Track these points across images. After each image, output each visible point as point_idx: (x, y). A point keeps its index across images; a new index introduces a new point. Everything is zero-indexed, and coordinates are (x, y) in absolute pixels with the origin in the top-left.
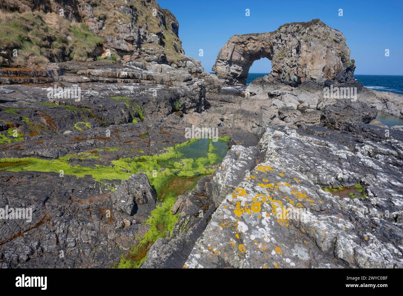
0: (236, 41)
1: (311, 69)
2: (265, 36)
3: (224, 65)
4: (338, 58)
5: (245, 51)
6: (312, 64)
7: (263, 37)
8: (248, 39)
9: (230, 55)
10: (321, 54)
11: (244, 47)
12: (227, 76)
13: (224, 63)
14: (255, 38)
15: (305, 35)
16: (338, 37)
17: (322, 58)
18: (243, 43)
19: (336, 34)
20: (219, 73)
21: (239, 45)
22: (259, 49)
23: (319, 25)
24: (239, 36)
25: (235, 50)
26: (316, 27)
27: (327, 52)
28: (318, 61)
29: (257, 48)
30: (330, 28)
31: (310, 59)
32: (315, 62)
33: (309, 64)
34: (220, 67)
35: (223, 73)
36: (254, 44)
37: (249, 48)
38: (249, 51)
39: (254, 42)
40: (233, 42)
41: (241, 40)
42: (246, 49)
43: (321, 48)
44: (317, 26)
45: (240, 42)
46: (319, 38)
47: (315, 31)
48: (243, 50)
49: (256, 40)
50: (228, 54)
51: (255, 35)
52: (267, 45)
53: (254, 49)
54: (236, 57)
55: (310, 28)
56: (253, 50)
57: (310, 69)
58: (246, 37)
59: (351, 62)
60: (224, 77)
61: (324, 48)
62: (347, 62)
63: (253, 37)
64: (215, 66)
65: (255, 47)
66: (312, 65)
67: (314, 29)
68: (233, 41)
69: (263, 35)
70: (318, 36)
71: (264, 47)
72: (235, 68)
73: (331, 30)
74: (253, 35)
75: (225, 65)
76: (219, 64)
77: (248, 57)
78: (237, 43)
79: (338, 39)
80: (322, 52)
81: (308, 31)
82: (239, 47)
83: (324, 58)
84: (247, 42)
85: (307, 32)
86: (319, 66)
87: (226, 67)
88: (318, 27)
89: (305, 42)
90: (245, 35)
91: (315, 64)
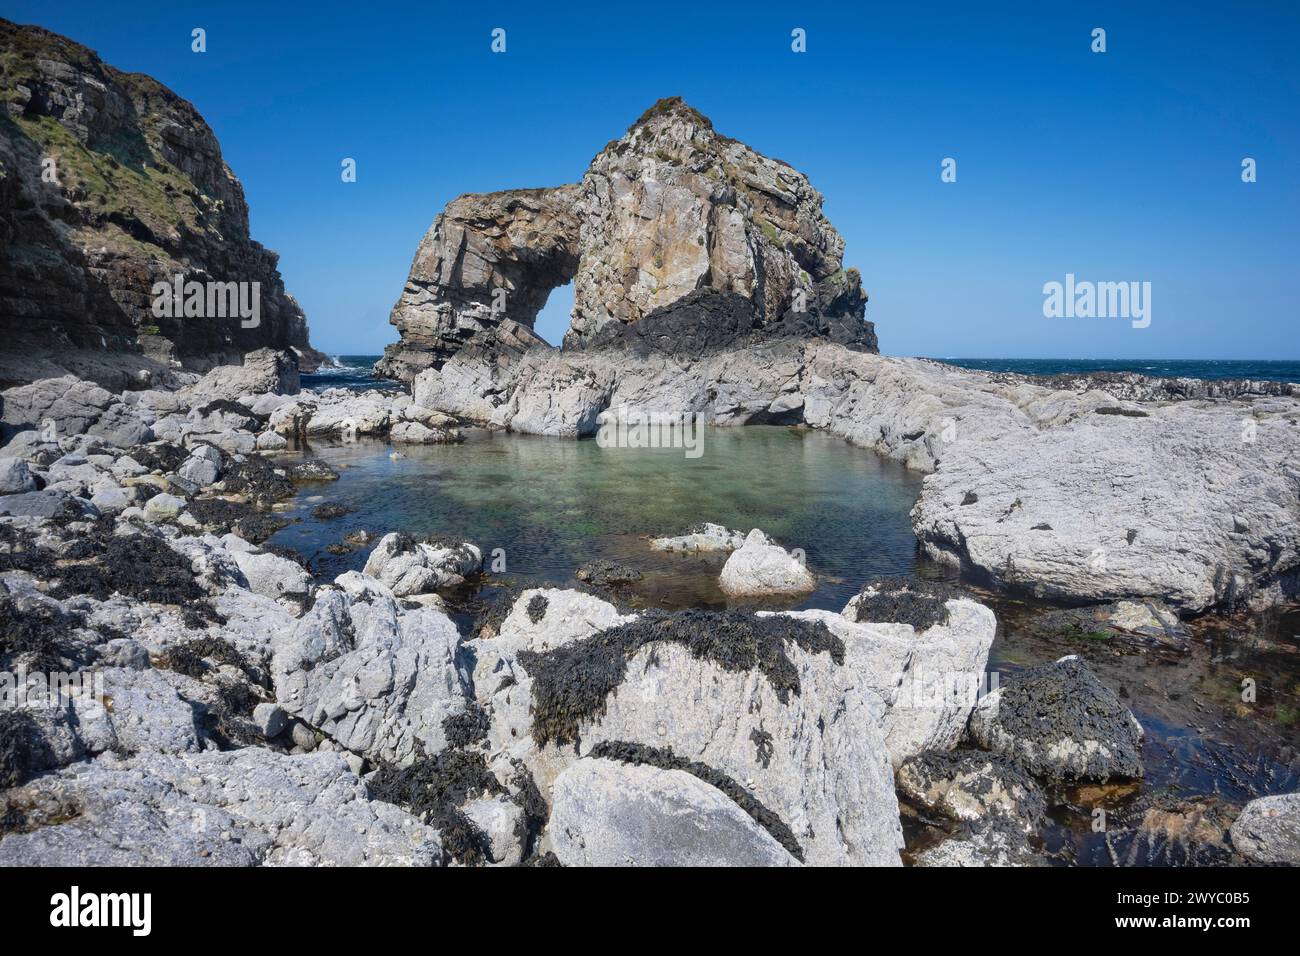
0: (468, 214)
1: (654, 285)
2: (565, 197)
3: (430, 301)
4: (781, 254)
5: (503, 252)
6: (660, 264)
7: (557, 200)
8: (511, 209)
9: (448, 266)
10: (689, 228)
11: (498, 238)
12: (440, 342)
13: (429, 296)
14: (531, 206)
15: (629, 154)
16: (789, 187)
17: (695, 243)
18: (491, 222)
19: (779, 175)
20: (410, 330)
21: (481, 229)
22: (549, 242)
23: (675, 116)
24: (476, 197)
25: (469, 247)
26: (664, 125)
27: (712, 219)
28: (679, 253)
29: (541, 240)
30: (758, 154)
31: (649, 245)
32: (668, 257)
33: (649, 265)
34: (415, 310)
35: (429, 332)
36: (529, 227)
37: (513, 239)
38: (514, 249)
39: (528, 217)
40: (459, 220)
41: (486, 213)
42: (505, 245)
43: (687, 201)
44: (671, 119)
45: (481, 220)
46: (677, 163)
47: (662, 138)
48: (496, 248)
49: (537, 211)
50: (444, 264)
51: (533, 193)
52: (571, 228)
53: (531, 244)
54: (473, 274)
55: (646, 129)
56: (527, 248)
57: (650, 287)
58: (500, 200)
59: (844, 279)
60: (431, 345)
61: (699, 202)
62: (833, 279)
63: (526, 201)
64: (399, 306)
65: (533, 235)
66: (658, 271)
67: (659, 133)
68: (458, 216)
69: (557, 193)
70: (674, 155)
71: (561, 234)
72: (475, 313)
73: (761, 161)
74: (526, 193)
75: (436, 302)
76: (410, 298)
77: (519, 273)
78: (472, 223)
79: (788, 194)
80: (690, 216)
81: (637, 138)
82: (481, 239)
83: (701, 242)
84: (506, 219)
85: (633, 142)
86: (685, 272)
87: (437, 308)
88: (674, 122)
89: (627, 183)
90: (499, 194)
91: (668, 266)
